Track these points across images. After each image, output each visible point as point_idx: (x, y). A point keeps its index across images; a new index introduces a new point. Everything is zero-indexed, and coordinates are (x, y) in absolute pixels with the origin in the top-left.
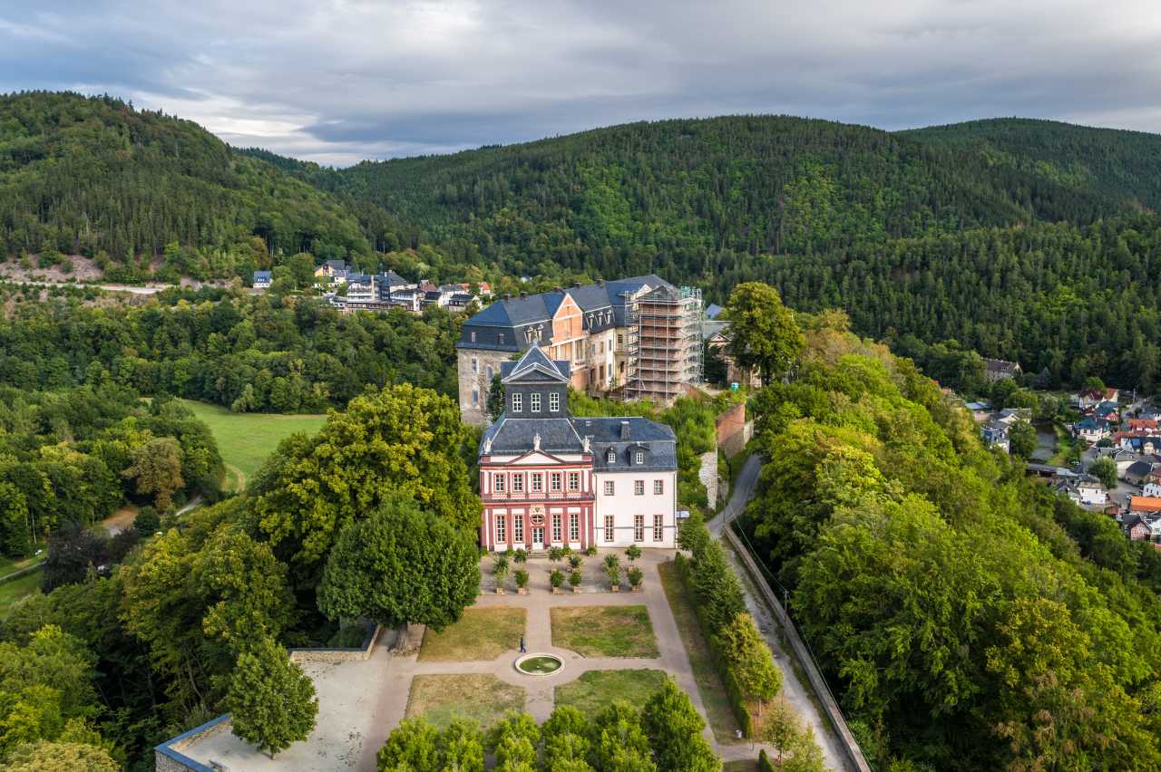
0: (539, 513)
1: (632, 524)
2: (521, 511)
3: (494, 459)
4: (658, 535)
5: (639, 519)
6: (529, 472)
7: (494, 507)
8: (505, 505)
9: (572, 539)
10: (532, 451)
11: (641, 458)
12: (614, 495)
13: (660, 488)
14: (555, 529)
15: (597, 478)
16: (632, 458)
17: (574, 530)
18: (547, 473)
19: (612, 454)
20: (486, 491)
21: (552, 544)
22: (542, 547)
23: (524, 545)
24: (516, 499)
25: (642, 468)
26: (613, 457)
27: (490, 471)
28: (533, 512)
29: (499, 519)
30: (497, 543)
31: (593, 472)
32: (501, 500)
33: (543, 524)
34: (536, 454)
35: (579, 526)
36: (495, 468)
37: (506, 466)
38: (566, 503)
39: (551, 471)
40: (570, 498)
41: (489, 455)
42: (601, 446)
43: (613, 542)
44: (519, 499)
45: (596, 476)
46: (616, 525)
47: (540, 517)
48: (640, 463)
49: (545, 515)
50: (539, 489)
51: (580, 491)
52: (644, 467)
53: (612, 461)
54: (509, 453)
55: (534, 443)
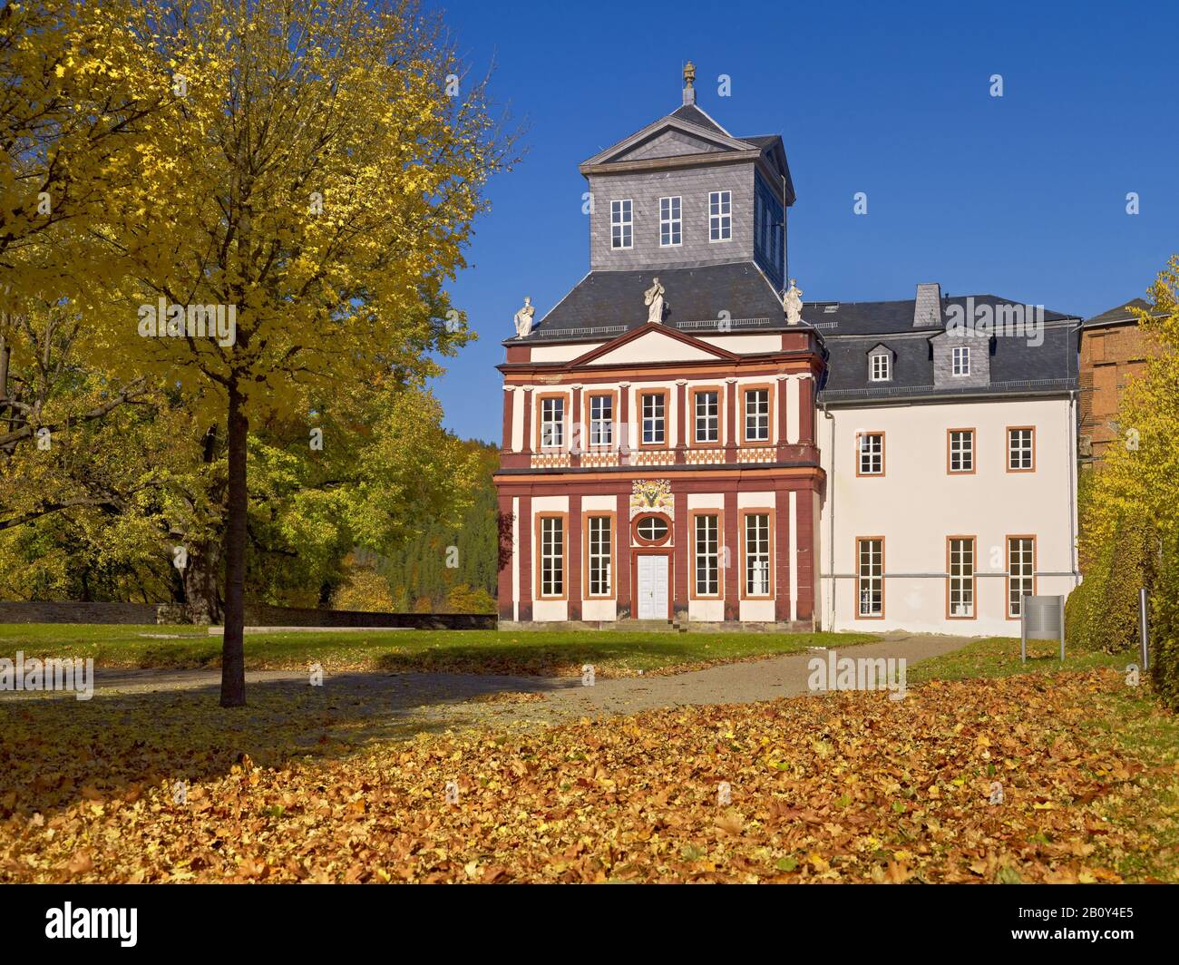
0: (656, 509)
1: (942, 565)
2: (608, 503)
3: (539, 355)
5: (961, 551)
6: (634, 387)
7: (537, 489)
8: (567, 484)
9: (751, 591)
10: (641, 328)
11: (965, 361)
12: (883, 475)
13: (1027, 455)
14: (702, 560)
15: (834, 424)
16: (938, 362)
17: (757, 564)
18: (681, 389)
19: (880, 357)
20: (517, 446)
21: (692, 605)
22: (665, 616)
23: (613, 604)
24: (596, 465)
25: (969, 386)
26: (884, 367)
27: (528, 387)
28: (641, 505)
29: (548, 527)
30: (539, 598)
31: (825, 404)
32: (552, 469)
33: (668, 544)
34: (653, 335)
35: (772, 549)
36: (541, 378)
37: (569, 371)
38: (733, 479)
39: (691, 384)
40: (744, 461)
41: (528, 344)
42: (855, 345)
43: (882, 618)
44: (603, 465)
45: (832, 417)
46: (889, 566)
47: (661, 520)
48: (961, 374)
49: (672, 515)
50: (660, 437)
51: (775, 441)
52: (976, 386)
53: (881, 379)
54: (580, 335)
55: (647, 302)
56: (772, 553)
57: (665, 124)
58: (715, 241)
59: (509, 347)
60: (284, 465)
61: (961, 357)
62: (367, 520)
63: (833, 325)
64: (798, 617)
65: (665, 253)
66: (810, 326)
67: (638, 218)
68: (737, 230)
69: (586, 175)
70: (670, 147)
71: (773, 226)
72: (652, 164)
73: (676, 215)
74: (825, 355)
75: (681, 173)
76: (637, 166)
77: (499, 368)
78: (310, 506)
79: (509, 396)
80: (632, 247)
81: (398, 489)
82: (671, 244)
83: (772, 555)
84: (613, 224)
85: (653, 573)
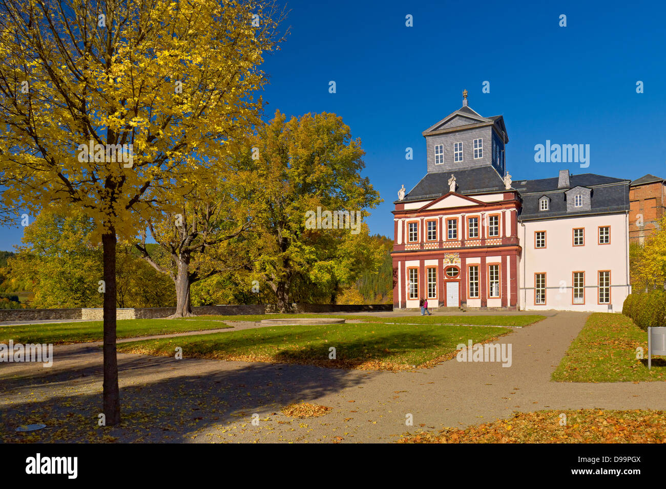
0: (454, 264)
1: (570, 283)
2: (434, 263)
3: (407, 207)
4: (605, 296)
5: (579, 277)
6: (445, 217)
7: (407, 258)
8: (419, 256)
9: (492, 295)
10: (447, 194)
11: (580, 200)
12: (546, 248)
13: (607, 237)
14: (472, 284)
15: (525, 229)
16: (568, 201)
17: (494, 285)
18: (463, 217)
19: (544, 201)
20: (400, 242)
21: (468, 301)
22: (457, 305)
23: (437, 301)
24: (430, 248)
25: (581, 211)
26: (546, 205)
27: (403, 219)
28: (448, 263)
29: (412, 272)
30: (409, 299)
31: (521, 220)
32: (413, 250)
33: (458, 278)
34: (452, 197)
35: (500, 279)
36: (408, 215)
37: (419, 212)
38: (484, 251)
39: (467, 215)
40: (489, 244)
41: (403, 203)
42: (533, 196)
43: (545, 305)
44: (433, 248)
45: (524, 225)
46: (548, 283)
47: (455, 269)
48: (579, 206)
49: (460, 266)
50: (455, 236)
51: (501, 236)
52: (585, 210)
53: (544, 209)
54: (423, 198)
55: (449, 184)
56: (500, 280)
57: (456, 114)
58: (476, 158)
59: (396, 204)
60: (311, 252)
61: (578, 199)
62: (341, 272)
63: (524, 189)
64: (511, 305)
65: (456, 164)
66: (515, 190)
67: (446, 152)
68: (484, 153)
69: (424, 136)
70: (458, 123)
71: (500, 152)
72: (451, 130)
73: (461, 149)
74: (521, 201)
75: (462, 133)
76: (445, 131)
77: (392, 212)
78: (321, 268)
79: (396, 223)
80: (443, 163)
81: (352, 260)
82: (459, 161)
83: (500, 281)
84: (436, 155)
85: (453, 289)
